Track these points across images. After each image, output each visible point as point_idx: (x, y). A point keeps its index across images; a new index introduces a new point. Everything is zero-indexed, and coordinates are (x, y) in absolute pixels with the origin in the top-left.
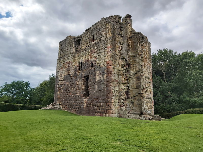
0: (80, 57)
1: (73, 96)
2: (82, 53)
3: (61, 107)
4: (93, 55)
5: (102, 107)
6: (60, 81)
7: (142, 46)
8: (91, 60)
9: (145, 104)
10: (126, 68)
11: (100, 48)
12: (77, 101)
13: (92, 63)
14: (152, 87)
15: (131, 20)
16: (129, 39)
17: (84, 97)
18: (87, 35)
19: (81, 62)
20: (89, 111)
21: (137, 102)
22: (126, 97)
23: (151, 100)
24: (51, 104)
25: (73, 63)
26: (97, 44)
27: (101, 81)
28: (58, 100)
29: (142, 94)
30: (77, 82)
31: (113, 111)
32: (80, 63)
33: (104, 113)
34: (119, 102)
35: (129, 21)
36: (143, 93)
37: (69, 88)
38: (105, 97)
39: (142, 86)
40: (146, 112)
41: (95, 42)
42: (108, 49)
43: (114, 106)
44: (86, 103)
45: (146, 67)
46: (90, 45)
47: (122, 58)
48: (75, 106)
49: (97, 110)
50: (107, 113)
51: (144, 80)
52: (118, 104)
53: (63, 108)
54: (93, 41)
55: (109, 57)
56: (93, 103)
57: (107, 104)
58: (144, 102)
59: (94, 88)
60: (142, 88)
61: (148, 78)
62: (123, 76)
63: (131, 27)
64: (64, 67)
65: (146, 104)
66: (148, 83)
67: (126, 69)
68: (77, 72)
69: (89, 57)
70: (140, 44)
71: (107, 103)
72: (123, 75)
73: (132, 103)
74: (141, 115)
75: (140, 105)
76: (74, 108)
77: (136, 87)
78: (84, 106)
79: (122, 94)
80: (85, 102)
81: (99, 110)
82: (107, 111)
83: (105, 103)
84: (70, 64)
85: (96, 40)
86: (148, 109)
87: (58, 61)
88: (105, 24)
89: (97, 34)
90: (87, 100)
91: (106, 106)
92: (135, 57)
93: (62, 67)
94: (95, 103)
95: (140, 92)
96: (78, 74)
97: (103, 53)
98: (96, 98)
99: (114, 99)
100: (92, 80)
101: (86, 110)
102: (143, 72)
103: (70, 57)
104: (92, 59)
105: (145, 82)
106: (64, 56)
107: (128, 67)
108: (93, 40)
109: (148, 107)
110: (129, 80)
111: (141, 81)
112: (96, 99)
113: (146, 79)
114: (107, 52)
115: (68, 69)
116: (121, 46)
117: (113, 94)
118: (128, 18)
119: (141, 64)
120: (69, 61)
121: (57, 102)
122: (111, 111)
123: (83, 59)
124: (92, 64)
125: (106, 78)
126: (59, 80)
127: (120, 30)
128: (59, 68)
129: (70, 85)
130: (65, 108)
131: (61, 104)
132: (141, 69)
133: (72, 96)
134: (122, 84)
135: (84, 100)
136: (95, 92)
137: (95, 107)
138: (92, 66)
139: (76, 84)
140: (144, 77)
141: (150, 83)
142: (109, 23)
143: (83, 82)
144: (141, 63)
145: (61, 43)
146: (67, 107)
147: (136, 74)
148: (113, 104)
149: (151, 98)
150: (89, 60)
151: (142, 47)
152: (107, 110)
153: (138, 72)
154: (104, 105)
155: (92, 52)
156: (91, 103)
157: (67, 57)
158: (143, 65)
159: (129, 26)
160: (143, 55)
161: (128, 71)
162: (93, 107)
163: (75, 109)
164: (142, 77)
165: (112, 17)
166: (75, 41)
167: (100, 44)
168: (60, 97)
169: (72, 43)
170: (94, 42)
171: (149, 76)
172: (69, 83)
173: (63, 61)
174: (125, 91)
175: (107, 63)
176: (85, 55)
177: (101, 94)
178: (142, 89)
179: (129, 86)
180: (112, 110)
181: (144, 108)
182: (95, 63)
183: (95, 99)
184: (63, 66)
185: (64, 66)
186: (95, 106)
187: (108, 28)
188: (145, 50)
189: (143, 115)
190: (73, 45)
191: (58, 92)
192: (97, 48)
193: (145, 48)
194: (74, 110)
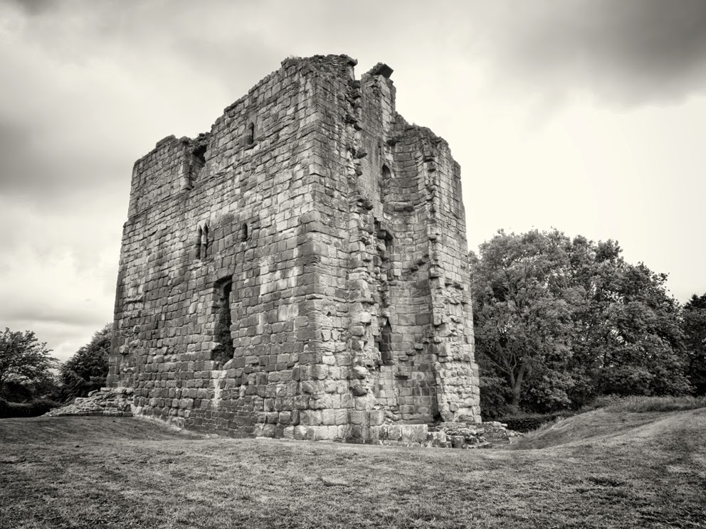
0: (202, 206)
1: (175, 360)
2: (209, 193)
3: (129, 402)
4: (248, 198)
5: (283, 398)
6: (131, 306)
7: (431, 171)
8: (241, 214)
9: (447, 381)
10: (378, 249)
11: (275, 169)
12: (187, 378)
13: (245, 227)
14: (472, 319)
15: (390, 84)
16: (385, 149)
17: (212, 362)
18: (228, 125)
19: (206, 228)
20: (231, 416)
21: (418, 375)
22: (380, 359)
23: (467, 367)
24: (89, 394)
25: (177, 234)
26: (265, 153)
27: (276, 297)
28: (120, 379)
29: (439, 343)
30: (188, 302)
31: (327, 415)
32: (201, 231)
33: (288, 425)
34: (351, 377)
35: (385, 89)
36: (440, 339)
37: (162, 331)
38: (294, 357)
39: (435, 314)
40: (453, 412)
41: (257, 148)
42: (305, 167)
43: (329, 393)
44: (223, 384)
45: (449, 245)
46: (241, 161)
47: (360, 204)
48: (179, 399)
49: (262, 410)
50: (301, 422)
51: (443, 292)
52: (345, 383)
53: (139, 408)
54: (250, 146)
55: (308, 198)
56: (247, 384)
57: (301, 384)
58: (444, 374)
59: (252, 326)
60: (436, 323)
61: (458, 287)
62: (364, 273)
63: (393, 108)
64: (145, 252)
65: (453, 380)
66: (457, 304)
67: (376, 252)
68: (192, 267)
69: (235, 205)
70: (425, 164)
71: (299, 381)
72: (365, 269)
73: (401, 378)
74: (433, 422)
75: (431, 389)
76: (177, 408)
77: (413, 320)
78: (213, 396)
79: (361, 343)
80: (215, 382)
81: (272, 410)
82: (302, 415)
83: (294, 382)
84: (169, 237)
85: (261, 140)
86: (461, 398)
87: (128, 229)
88: (296, 79)
89: (265, 118)
90: (224, 373)
91: (298, 394)
92: (409, 211)
93: (138, 251)
94: (255, 382)
95: (431, 338)
96: (194, 272)
97: (287, 185)
98: (258, 364)
99: (329, 365)
100: (243, 293)
101: (222, 412)
102: (439, 263)
103: (168, 212)
104: (245, 213)
105: (447, 302)
106: (148, 210)
107: (383, 246)
108: (251, 141)
109: (459, 393)
110: (388, 294)
111: (433, 298)
112: (258, 368)
113: (450, 288)
114: (300, 181)
115: (160, 257)
116: (357, 161)
117: (325, 345)
118: (381, 78)
119: (432, 236)
120: (163, 226)
121: (116, 386)
122: (318, 415)
123: (213, 215)
124: (246, 233)
125: (298, 280)
126: (128, 300)
127: (353, 105)
128: (129, 256)
129: (163, 318)
130: (144, 408)
131: (131, 394)
132: (430, 252)
133: (169, 360)
134: (361, 305)
135: (215, 373)
136: (255, 340)
137: (254, 400)
138: (245, 239)
139: (187, 313)
140: (442, 282)
141: (463, 304)
142: (310, 75)
143: (211, 304)
144: (429, 233)
145: (141, 165)
146: (152, 403)
147: (413, 270)
148: (326, 386)
149: (469, 358)
150: (235, 215)
151: (433, 175)
152: (301, 409)
153: (421, 263)
154: (290, 391)
155: (245, 185)
156: (239, 386)
157: (158, 211)
158: (439, 238)
159: (383, 104)
160: (437, 201)
161: (383, 260)
162: (248, 402)
163: (180, 412)
164: (434, 282)
165: (321, 60)
166: (187, 155)
167: (276, 153)
168: (127, 364)
169: (176, 161)
170: (252, 148)
171: (458, 279)
172: (160, 311)
173: (142, 230)
174: (375, 336)
175: (301, 222)
176: (219, 200)
177: (277, 347)
178: (436, 327)
179: (388, 314)
180: (320, 409)
181: (444, 397)
182: (255, 225)
183: (254, 368)
184: (142, 248)
185: (145, 249)
186: (253, 397)
187: (306, 92)
188: (443, 185)
189: (443, 424)
190: (182, 167)
191: (122, 347)
192: (265, 171)
193: (443, 178)
194: (176, 415)
